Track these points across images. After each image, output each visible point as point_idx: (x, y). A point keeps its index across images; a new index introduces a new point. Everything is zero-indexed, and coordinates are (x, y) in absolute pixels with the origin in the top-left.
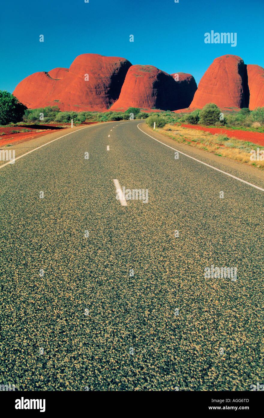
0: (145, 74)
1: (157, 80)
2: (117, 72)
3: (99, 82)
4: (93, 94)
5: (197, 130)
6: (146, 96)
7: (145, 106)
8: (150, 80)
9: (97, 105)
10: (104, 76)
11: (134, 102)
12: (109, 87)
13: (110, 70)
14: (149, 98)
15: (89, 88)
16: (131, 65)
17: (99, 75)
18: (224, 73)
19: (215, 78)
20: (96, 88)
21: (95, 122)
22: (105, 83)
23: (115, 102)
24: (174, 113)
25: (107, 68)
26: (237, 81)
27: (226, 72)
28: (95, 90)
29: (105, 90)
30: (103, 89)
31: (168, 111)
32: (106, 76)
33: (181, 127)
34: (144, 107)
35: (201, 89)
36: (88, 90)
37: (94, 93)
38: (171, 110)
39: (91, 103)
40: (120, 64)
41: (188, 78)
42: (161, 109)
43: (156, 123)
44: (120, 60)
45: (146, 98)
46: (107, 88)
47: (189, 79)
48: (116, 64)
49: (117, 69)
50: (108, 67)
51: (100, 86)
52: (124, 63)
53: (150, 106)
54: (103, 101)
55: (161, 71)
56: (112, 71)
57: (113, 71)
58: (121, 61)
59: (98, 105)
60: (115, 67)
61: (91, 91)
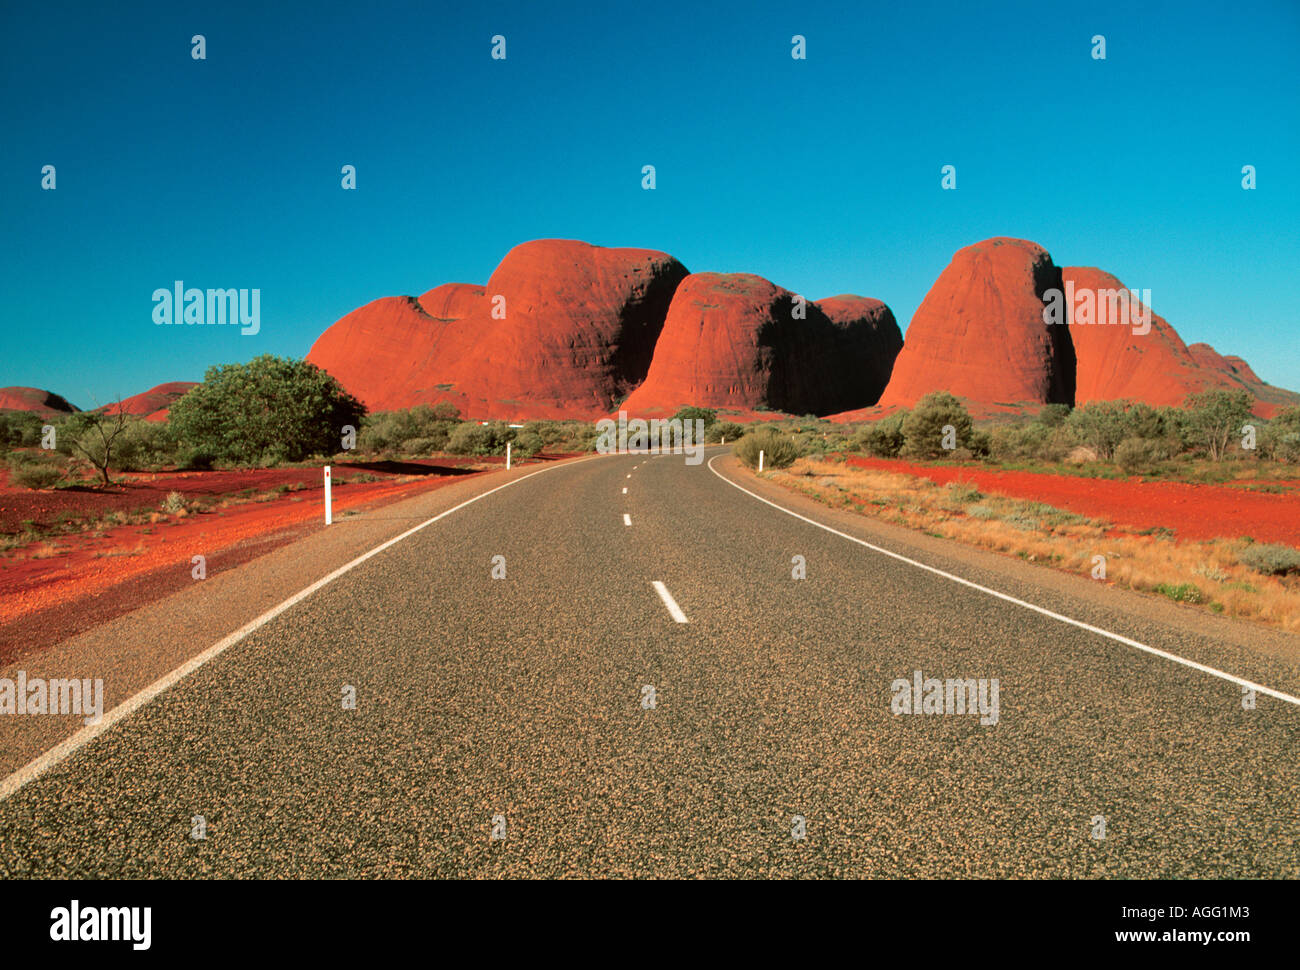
0: (731, 302)
1: (770, 319)
2: (640, 294)
3: (582, 326)
4: (564, 365)
5: (893, 473)
6: (734, 368)
7: (734, 402)
8: (749, 320)
9: (576, 398)
10: (597, 309)
11: (697, 388)
12: (615, 343)
13: (617, 289)
14: (744, 376)
15: (549, 346)
16: (684, 272)
17: (582, 305)
18: (988, 294)
19: (961, 311)
20: (572, 346)
21: (572, 452)
22: (602, 330)
23: (633, 389)
24: (828, 422)
25: (607, 284)
26: (1032, 318)
27: (995, 291)
28: (568, 351)
29: (601, 354)
30: (597, 349)
31: (808, 416)
32: (604, 311)
33: (847, 466)
34: (731, 404)
35: (915, 348)
36: (545, 352)
37: (566, 363)
38: (819, 415)
39: (554, 394)
40: (650, 271)
41: (872, 313)
42: (785, 411)
43: (765, 454)
44: (649, 259)
45: (736, 376)
46: (608, 345)
47: (877, 316)
48: (636, 271)
49: (642, 287)
50: (613, 279)
51: (585, 339)
52: (665, 266)
53: (751, 402)
54: (596, 386)
55: (784, 291)
56: (622, 295)
57: (630, 291)
58: (654, 261)
59: (579, 401)
60: (635, 280)
61: (555, 356)
